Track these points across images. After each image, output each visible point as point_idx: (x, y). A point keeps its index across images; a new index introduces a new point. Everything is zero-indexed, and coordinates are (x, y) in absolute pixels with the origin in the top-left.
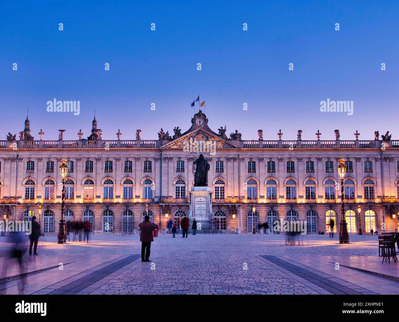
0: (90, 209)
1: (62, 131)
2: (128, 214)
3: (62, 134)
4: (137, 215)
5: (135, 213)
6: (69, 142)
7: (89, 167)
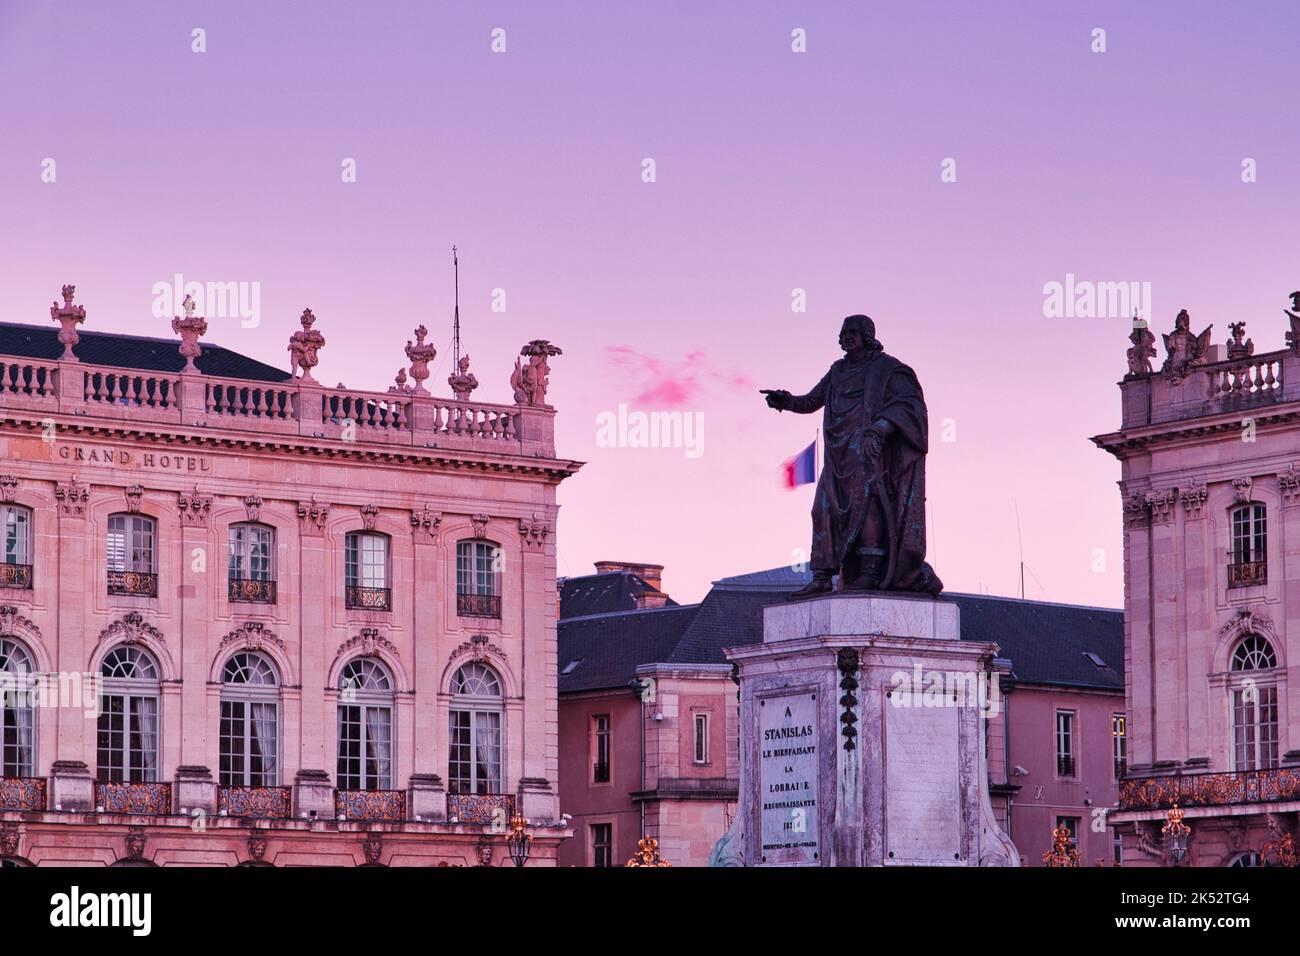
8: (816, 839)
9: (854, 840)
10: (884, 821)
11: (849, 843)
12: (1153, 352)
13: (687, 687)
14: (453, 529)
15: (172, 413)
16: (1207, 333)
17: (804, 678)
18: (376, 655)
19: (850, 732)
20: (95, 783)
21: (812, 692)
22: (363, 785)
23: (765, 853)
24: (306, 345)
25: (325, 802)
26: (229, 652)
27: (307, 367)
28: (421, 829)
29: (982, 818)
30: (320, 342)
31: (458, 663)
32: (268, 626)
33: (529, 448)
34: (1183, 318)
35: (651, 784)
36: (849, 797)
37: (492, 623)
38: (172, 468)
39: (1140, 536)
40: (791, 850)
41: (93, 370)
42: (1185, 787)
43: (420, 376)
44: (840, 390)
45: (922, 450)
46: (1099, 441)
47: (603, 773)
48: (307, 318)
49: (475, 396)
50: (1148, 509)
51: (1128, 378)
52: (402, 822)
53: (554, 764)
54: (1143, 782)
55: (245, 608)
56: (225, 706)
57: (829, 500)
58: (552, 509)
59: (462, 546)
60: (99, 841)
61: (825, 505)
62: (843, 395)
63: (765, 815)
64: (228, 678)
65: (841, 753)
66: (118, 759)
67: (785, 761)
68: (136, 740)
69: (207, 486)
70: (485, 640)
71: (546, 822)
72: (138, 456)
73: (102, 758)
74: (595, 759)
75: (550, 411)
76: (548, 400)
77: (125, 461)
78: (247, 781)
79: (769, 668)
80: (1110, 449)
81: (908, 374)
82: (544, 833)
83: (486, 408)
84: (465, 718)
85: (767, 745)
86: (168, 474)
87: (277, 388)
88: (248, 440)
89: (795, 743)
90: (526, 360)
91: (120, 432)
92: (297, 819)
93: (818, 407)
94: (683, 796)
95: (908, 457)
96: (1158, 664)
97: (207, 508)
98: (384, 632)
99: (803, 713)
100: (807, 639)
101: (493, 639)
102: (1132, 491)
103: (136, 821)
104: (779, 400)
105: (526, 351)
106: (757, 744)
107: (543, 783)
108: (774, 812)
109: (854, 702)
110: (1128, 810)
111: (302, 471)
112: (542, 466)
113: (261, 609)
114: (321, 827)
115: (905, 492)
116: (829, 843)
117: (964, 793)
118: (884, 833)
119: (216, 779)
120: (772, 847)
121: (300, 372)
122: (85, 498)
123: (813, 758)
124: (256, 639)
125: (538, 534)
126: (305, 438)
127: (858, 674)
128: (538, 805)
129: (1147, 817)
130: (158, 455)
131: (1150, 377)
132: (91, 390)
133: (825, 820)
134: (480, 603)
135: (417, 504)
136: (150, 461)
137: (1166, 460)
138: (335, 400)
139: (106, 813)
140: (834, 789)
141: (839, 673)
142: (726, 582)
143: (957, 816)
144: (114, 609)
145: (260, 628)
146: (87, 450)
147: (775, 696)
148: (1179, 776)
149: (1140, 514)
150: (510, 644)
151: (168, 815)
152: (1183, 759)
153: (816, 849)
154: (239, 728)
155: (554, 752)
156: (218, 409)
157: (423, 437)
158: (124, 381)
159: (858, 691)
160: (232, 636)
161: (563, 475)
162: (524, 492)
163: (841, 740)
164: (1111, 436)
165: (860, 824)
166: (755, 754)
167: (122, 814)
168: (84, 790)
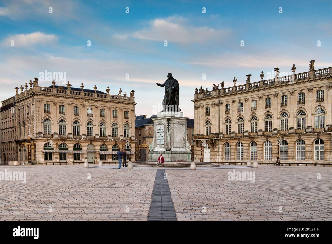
0: (269, 140)
1: (249, 76)
2: (301, 143)
3: (249, 78)
4: (309, 144)
5: (307, 142)
6: (254, 84)
7: (269, 103)
8: (164, 144)
9: (169, 144)
10: (173, 141)
11: (168, 144)
12: (198, 91)
13: (148, 127)
14: (124, 110)
15: (94, 97)
16: (204, 89)
17: (162, 122)
18: (116, 123)
19: (169, 130)
20: (87, 136)
21: (163, 124)
22: (115, 136)
23: (157, 145)
24: (108, 90)
25: (111, 138)
26: (100, 122)
27: (108, 93)
28: (121, 141)
29: (186, 141)
30: (110, 90)
31: (125, 124)
32: (105, 120)
33: (132, 101)
34: (201, 87)
35: (145, 136)
36: (168, 138)
37: (128, 120)
38: (94, 103)
39: (196, 111)
40: (161, 145)
41: (85, 93)
42: (201, 137)
43: (120, 94)
44: (167, 83)
45: (179, 91)
46: (192, 101)
47: (140, 135)
48: (108, 87)
49: (127, 96)
50: (197, 107)
51: (195, 94)
52: (119, 140)
53: (135, 134)
54: (196, 136)
55: (102, 118)
56: (100, 128)
57: (166, 98)
58: (134, 108)
59: (125, 112)
60: (87, 142)
61: (165, 99)
62: (168, 84)
63: (157, 140)
64: (100, 125)
65: (167, 132)
66: (89, 133)
67: (160, 133)
68: (91, 132)
69: (98, 105)
70: (127, 121)
71: (134, 140)
72: (90, 102)
73: (87, 133)
74: (139, 134)
75: (134, 98)
76: (134, 96)
77: (89, 102)
78: (103, 136)
79: (158, 121)
80: (193, 101)
81: (177, 81)
82: (134, 141)
83: (127, 97)
84: (125, 129)
85: (157, 131)
86: (94, 104)
87: (105, 95)
88: (102, 100)
89: (161, 131)
90: (131, 92)
91: (88, 99)
92: (108, 140)
93: (164, 86)
94: (148, 138)
95: (176, 93)
96: (198, 124)
97: (98, 107)
98: (117, 120)
99: (162, 127)
100: (163, 117)
101: (128, 121)
102: (195, 106)
103: (91, 140)
104: (159, 85)
105: (131, 91)
106: (156, 131)
107: (134, 136)
108: (158, 140)
109: (169, 125)
110: (195, 139)
111: (108, 104)
112: (133, 103)
113: (104, 118)
114: (110, 141)
115: (176, 97)
116: (166, 144)
117: (184, 138)
118: (173, 143)
119: (99, 136)
120: (158, 145)
121: (107, 93)
122: (85, 106)
123: (164, 133)
124: (103, 121)
125: (133, 110)
126: (108, 100)
127: (170, 122)
128: (133, 138)
129: (197, 140)
130: (92, 102)
131: (197, 94)
132: (85, 95)
133: (165, 141)
134: (126, 117)
135: (120, 107)
136: (91, 102)
137: (199, 102)
138: (111, 96)
139: (88, 139)
140: (166, 137)
141: (167, 121)
142: (153, 116)
143: (183, 140)
144: (88, 118)
145: (104, 120)
146: (85, 101)
147: (158, 125)
148: (200, 136)
149: (196, 108)
150: (130, 122)
151: (94, 139)
152: (200, 134)
153: (164, 145)
154: (102, 130)
155: (135, 133)
156: (99, 97)
157: (121, 100)
158: (88, 94)
159: (170, 124)
160: (101, 121)
161: (135, 104)
162: (132, 106)
163: (167, 131)
164: (193, 100)
165: (170, 142)
166: (156, 132)
167: (89, 139)
168: (85, 137)
